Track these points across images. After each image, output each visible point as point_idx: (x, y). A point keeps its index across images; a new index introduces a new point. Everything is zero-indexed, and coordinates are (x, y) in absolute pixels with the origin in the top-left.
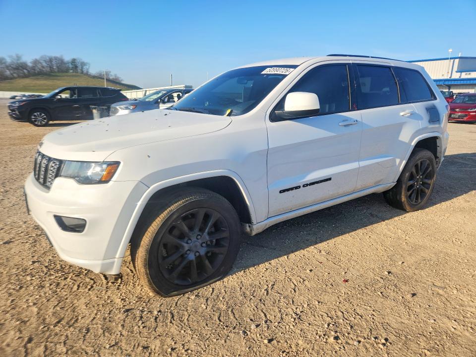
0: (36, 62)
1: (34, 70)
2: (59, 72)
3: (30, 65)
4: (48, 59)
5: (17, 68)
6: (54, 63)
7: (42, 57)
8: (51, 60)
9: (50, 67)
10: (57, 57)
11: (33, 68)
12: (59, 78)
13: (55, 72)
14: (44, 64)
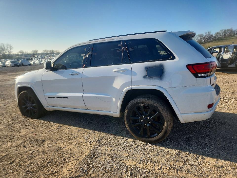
0: (217, 33)
1: (216, 37)
2: (228, 37)
3: (214, 35)
4: (224, 31)
5: (208, 38)
6: (227, 32)
7: (220, 31)
8: (225, 31)
9: (224, 35)
10: (229, 29)
11: (215, 37)
12: (227, 40)
13: (226, 37)
14: (221, 34)
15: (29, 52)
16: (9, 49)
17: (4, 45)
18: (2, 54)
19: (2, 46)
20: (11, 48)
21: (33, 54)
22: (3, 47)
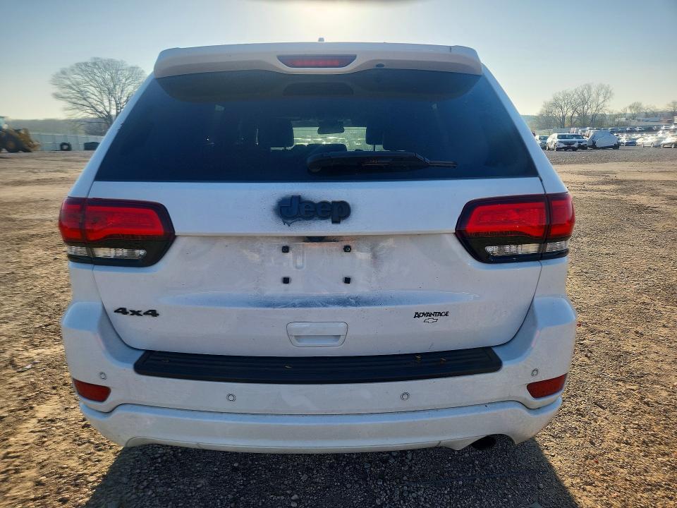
15: (657, 107)
16: (601, 99)
17: (589, 89)
18: (579, 114)
19: (585, 91)
20: (608, 94)
21: (671, 112)
22: (586, 95)
